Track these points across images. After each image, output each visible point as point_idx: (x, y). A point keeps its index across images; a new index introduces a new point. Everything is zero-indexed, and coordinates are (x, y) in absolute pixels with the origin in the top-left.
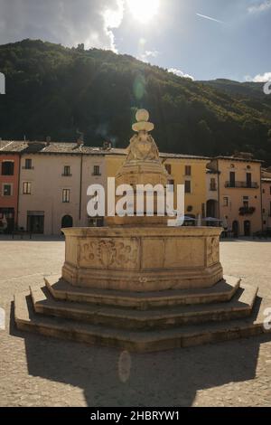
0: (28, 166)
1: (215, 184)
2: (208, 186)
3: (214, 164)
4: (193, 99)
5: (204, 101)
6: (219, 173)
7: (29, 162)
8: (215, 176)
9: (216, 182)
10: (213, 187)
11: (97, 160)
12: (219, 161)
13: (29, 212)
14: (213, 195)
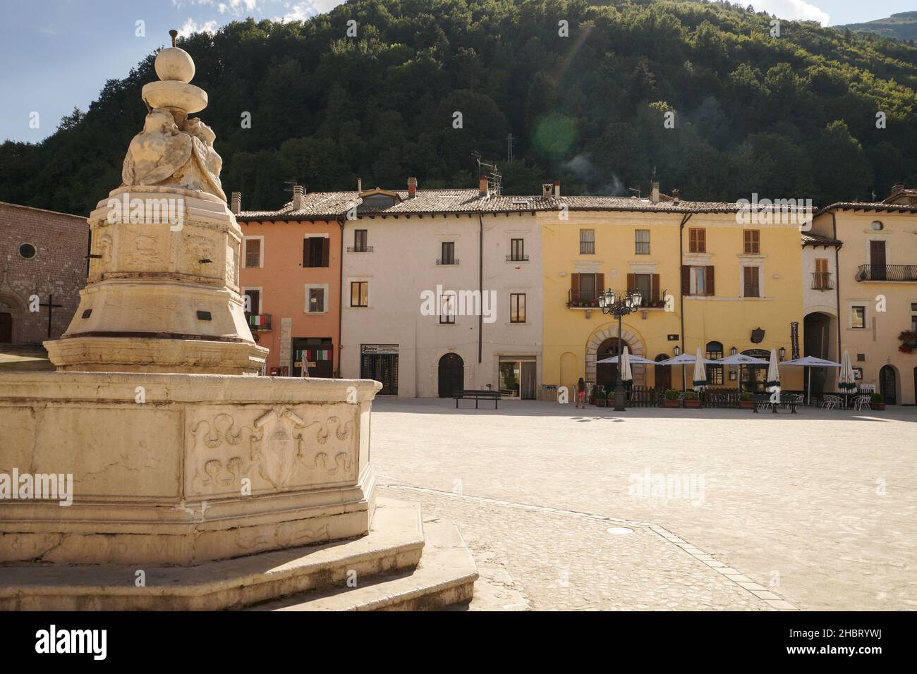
0: (361, 245)
1: (826, 275)
2: (809, 280)
3: (826, 221)
4: (813, 71)
5: (847, 72)
6: (838, 245)
7: (361, 235)
8: (827, 254)
9: (831, 268)
10: (822, 281)
11: (517, 226)
12: (840, 215)
13: (364, 347)
14: (823, 302)
